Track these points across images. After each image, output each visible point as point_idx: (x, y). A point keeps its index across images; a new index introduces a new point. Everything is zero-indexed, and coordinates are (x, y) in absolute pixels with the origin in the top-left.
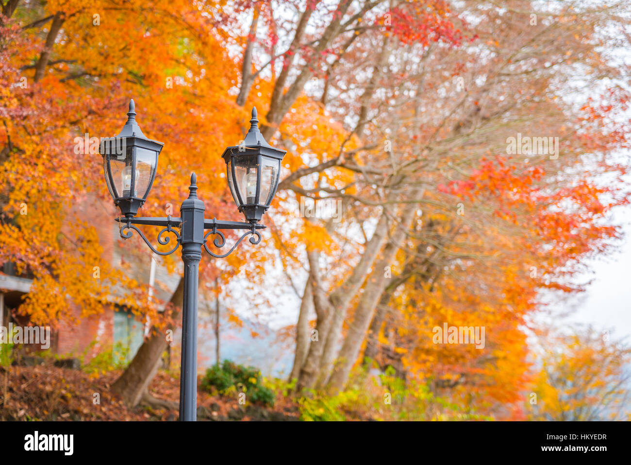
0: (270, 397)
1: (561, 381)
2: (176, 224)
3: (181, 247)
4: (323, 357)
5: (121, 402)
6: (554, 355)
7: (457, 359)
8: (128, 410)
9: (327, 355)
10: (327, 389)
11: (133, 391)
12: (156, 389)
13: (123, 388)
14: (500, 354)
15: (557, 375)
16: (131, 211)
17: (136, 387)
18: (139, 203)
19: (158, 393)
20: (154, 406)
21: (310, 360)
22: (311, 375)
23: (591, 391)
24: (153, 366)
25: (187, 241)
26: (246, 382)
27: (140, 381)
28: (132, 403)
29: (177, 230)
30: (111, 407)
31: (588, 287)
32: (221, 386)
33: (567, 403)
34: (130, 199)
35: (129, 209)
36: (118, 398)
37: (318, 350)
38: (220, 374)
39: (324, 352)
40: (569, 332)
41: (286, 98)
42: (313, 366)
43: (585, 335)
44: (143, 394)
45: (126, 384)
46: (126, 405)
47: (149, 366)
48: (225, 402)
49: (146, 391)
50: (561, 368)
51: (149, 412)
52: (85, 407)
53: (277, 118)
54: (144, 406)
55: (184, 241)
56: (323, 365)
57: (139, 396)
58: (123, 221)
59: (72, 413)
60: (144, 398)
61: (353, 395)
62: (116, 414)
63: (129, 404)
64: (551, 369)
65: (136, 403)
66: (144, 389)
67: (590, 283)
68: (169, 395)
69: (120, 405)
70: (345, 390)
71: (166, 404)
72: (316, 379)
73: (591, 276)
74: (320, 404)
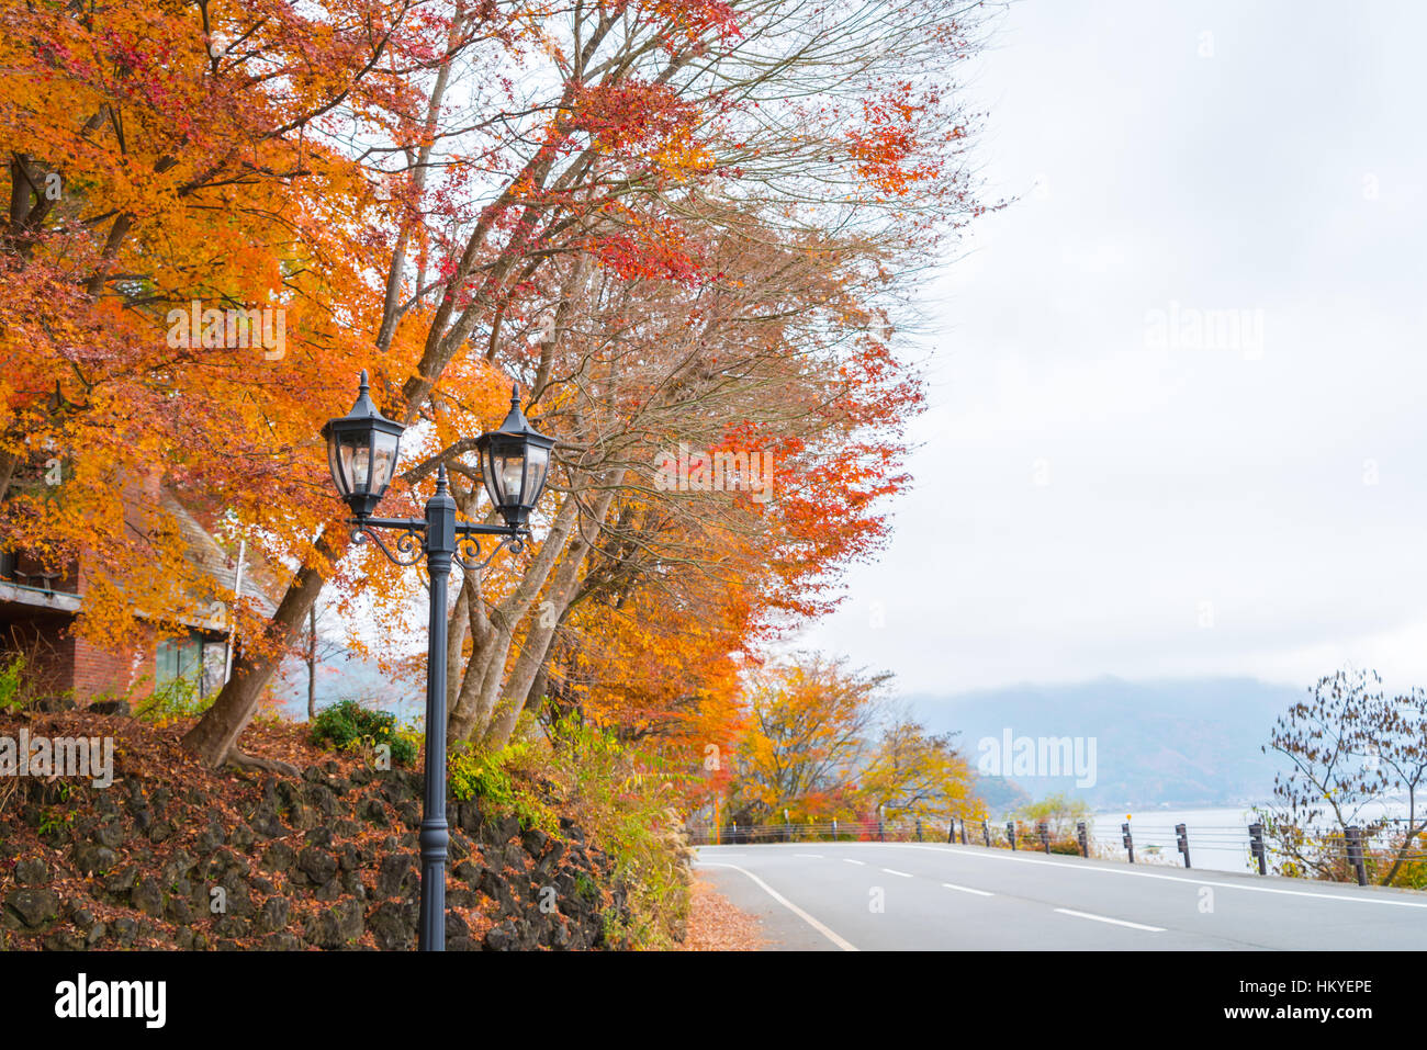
0: (409, 752)
1: (776, 729)
2: (420, 527)
3: (426, 556)
4: (481, 698)
5: (197, 762)
6: (770, 694)
7: (649, 700)
8: (208, 773)
9: (486, 694)
10: (486, 741)
11: (215, 746)
12: (246, 743)
13: (201, 742)
14: (704, 692)
15: (772, 720)
16: (366, 510)
17: (220, 739)
18: (375, 499)
19: (250, 748)
20: (245, 766)
21: (463, 701)
22: (464, 722)
23: (817, 742)
24: (245, 711)
25: (436, 548)
26: (375, 732)
27: (226, 731)
28: (215, 762)
29: (421, 534)
30: (184, 769)
31: (837, 606)
32: (340, 738)
33: (784, 758)
34: (366, 495)
35: (363, 507)
36: (193, 757)
37: (475, 688)
38: (338, 722)
39: (483, 690)
40: (790, 662)
41: (447, 342)
42: (468, 710)
43: (812, 666)
44: (230, 750)
45: (206, 737)
46: (206, 766)
47: (241, 711)
48: (346, 761)
49: (234, 746)
50: (778, 711)
51: (237, 775)
52: (147, 768)
53: (434, 369)
54: (231, 767)
55: (431, 548)
56: (481, 708)
57: (224, 753)
58: (354, 523)
59: (127, 777)
60: (230, 756)
61: (521, 749)
62: (191, 778)
63: (209, 765)
64: (765, 713)
65: (219, 762)
66: (231, 742)
67: (839, 601)
68: (266, 752)
69: (197, 766)
70: (511, 743)
71: (263, 764)
72: (472, 726)
73: (843, 592)
74: (478, 762)
